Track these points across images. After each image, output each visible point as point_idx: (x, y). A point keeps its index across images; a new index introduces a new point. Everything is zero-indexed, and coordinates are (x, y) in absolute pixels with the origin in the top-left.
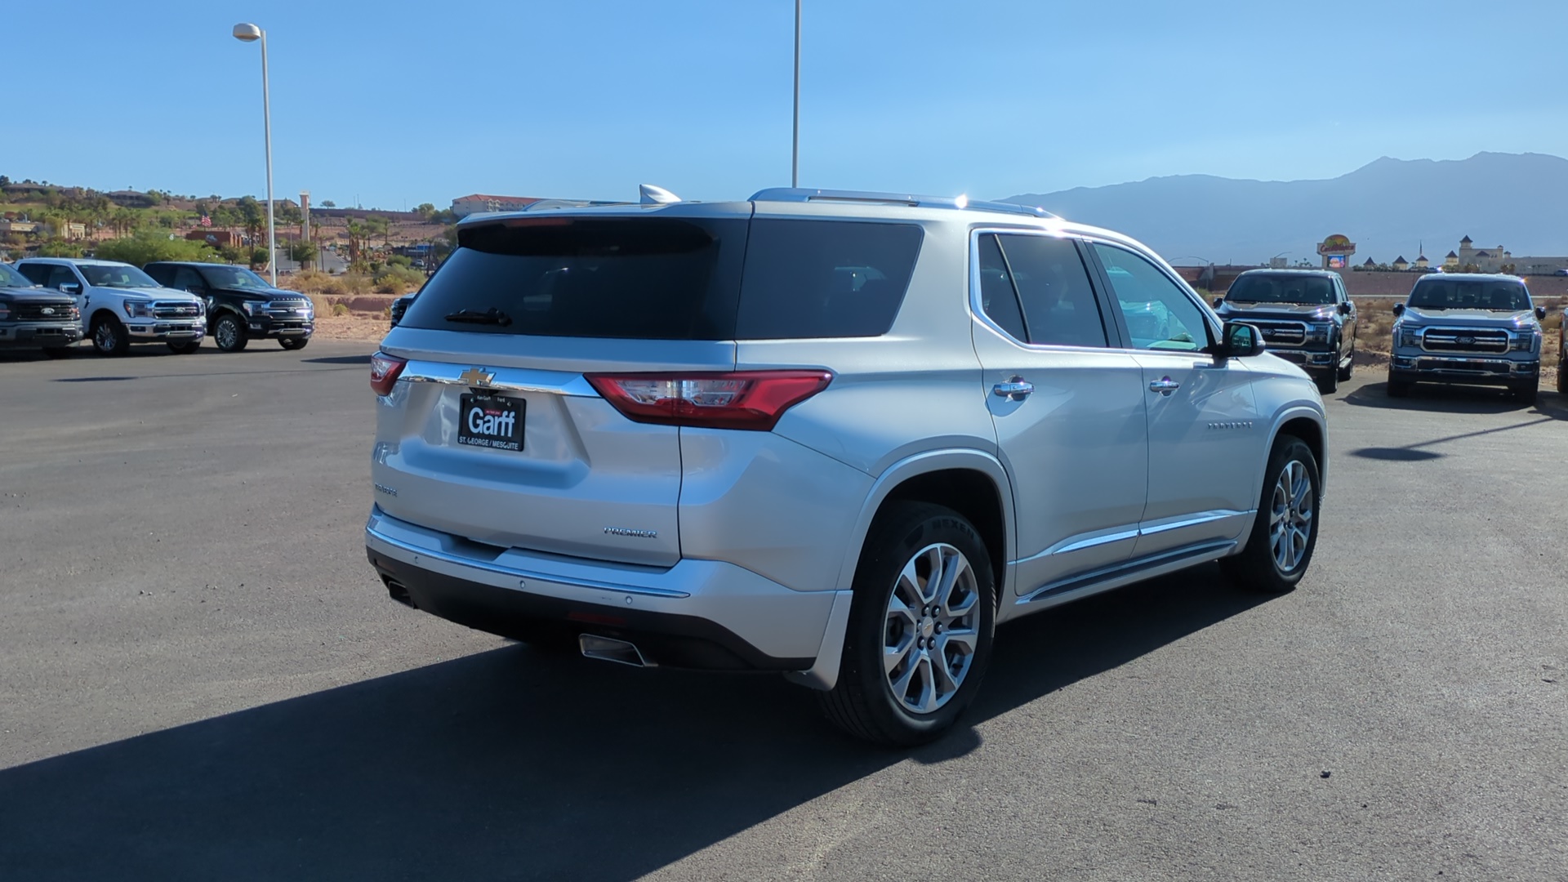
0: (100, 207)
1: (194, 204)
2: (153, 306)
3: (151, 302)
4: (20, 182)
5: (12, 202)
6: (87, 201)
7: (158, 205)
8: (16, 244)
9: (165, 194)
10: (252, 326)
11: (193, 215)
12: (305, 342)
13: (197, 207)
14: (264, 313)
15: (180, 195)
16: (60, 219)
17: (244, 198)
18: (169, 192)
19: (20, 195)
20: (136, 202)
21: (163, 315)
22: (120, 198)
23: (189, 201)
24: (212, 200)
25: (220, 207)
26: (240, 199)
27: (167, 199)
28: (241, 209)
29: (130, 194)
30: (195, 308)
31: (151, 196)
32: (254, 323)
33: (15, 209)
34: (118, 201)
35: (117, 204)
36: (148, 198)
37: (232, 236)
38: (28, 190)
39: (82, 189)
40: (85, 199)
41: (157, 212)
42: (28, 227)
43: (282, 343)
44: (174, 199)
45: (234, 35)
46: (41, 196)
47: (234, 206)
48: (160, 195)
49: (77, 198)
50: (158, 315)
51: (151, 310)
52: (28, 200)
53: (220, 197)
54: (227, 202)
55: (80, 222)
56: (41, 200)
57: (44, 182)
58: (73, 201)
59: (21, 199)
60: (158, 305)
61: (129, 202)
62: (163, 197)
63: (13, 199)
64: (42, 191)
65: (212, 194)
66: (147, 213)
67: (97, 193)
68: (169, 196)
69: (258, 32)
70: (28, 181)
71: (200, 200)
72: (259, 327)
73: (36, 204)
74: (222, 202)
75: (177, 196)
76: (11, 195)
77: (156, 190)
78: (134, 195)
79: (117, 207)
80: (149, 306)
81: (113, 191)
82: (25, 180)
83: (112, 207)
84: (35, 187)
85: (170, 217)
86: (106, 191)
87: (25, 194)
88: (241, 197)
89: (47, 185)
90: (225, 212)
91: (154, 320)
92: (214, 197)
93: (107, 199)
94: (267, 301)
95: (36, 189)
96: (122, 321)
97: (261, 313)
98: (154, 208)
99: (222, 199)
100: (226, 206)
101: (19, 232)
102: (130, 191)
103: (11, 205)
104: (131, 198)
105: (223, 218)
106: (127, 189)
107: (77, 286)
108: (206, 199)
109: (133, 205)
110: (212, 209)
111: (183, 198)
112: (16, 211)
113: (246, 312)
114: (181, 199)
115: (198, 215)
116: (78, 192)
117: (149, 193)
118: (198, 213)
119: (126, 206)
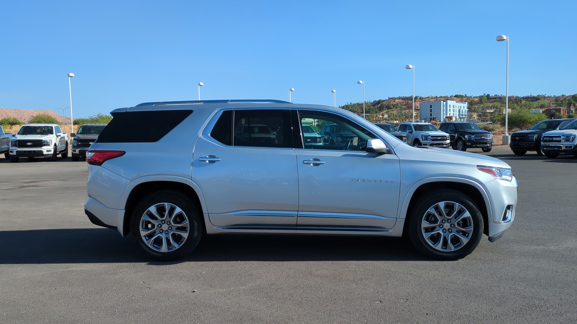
0: (519, 102)
1: (554, 98)
2: (430, 137)
3: (429, 136)
4: (493, 95)
5: (490, 103)
6: (515, 100)
7: (541, 100)
8: (487, 117)
9: (544, 95)
10: (467, 144)
11: (553, 103)
12: (490, 149)
13: (555, 99)
14: (473, 139)
15: (550, 96)
16: (502, 107)
17: (575, 95)
18: (545, 95)
19: (493, 100)
20: (533, 99)
21: (432, 140)
22: (527, 98)
23: (553, 98)
24: (562, 96)
25: (565, 99)
26: (573, 95)
27: (544, 97)
28: (573, 99)
29: (530, 97)
30: (445, 137)
31: (538, 97)
32: (468, 143)
33: (490, 105)
34: (526, 99)
35: (525, 101)
36: (537, 97)
37: (562, 110)
38: (495, 98)
39: (514, 96)
40: (514, 100)
41: (539, 103)
42: (492, 111)
43: (483, 150)
44: (547, 97)
45: (496, 40)
46: (500, 100)
47: (570, 98)
48: (542, 96)
49: (512, 100)
50: (431, 140)
51: (429, 138)
52: (495, 102)
53: (565, 95)
54: (568, 97)
55: (510, 108)
56: (499, 101)
57: (501, 95)
58: (510, 101)
59: (493, 101)
60: (432, 137)
61: (530, 100)
62: (543, 97)
63: (490, 102)
64: (500, 98)
65: (562, 94)
66: (535, 104)
67: (519, 97)
68: (545, 96)
69: (505, 37)
70: (496, 95)
71: (557, 97)
72: (470, 144)
73: (497, 103)
74: (566, 97)
75: (548, 96)
76: (490, 100)
77: (540, 95)
78: (532, 97)
79: (525, 102)
80: (429, 137)
81: (525, 96)
82: (495, 95)
83: (524, 102)
84: (498, 97)
85: (544, 104)
86: (522, 96)
87: (494, 100)
88: (574, 94)
89: (502, 96)
90: (566, 101)
91: (430, 142)
92: (563, 95)
93: (522, 99)
94: (473, 135)
95: (498, 98)
96: (421, 142)
97: (471, 139)
98: (539, 101)
99: (566, 96)
100: (567, 98)
101: (489, 113)
102: (531, 96)
103: (490, 104)
104: (531, 98)
105: (565, 103)
106: (529, 95)
107: (411, 131)
108: (560, 96)
109: (531, 101)
110: (561, 100)
111: (551, 96)
112: (491, 105)
113: (466, 139)
114: (550, 97)
115: (555, 103)
116: (512, 97)
117: (538, 96)
118: (556, 102)
119: (529, 101)
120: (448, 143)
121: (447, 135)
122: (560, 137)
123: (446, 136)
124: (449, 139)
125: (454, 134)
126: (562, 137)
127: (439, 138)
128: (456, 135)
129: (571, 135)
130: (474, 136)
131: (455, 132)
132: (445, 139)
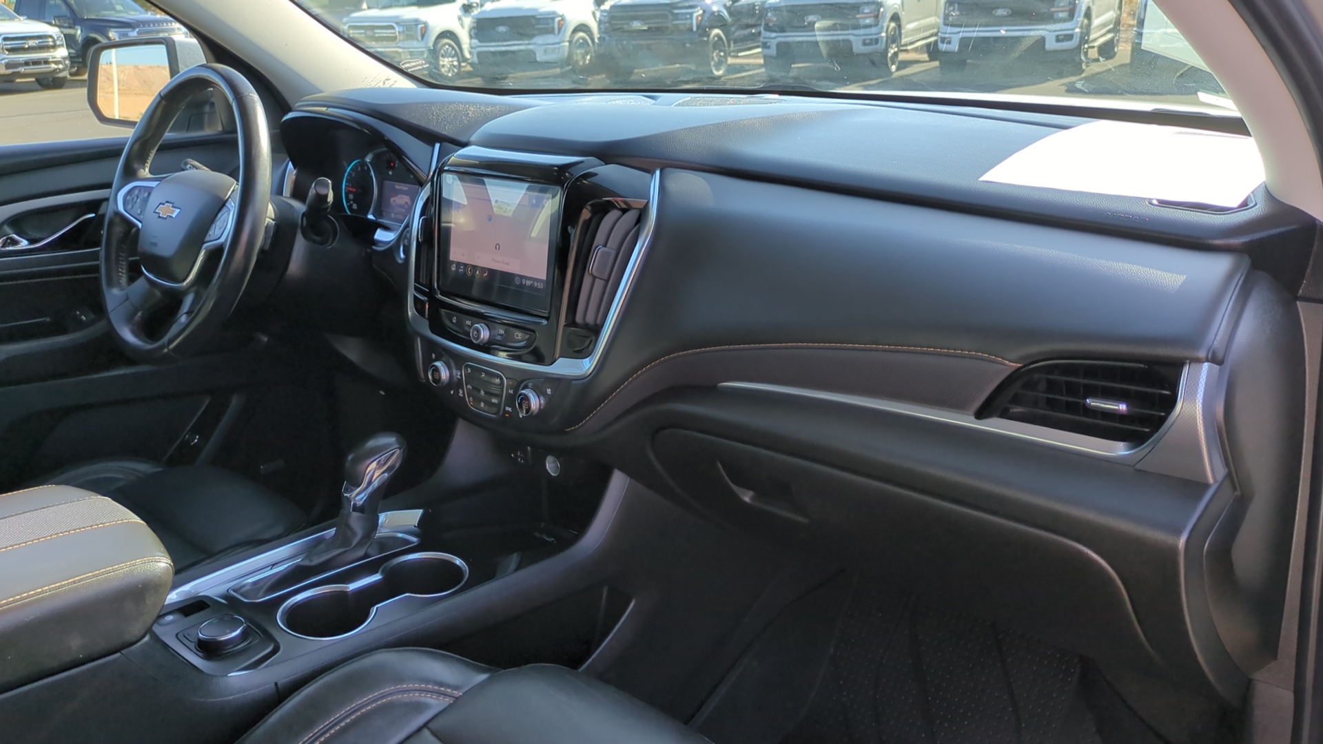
120: (64, 58)
121: (54, 31)
122: (392, 27)
123: (51, 37)
124: (62, 45)
125: (70, 27)
126: (397, 29)
127: (32, 43)
128: (79, 32)
129: (417, 22)
130: (138, 33)
131: (71, 21)
132: (51, 43)
